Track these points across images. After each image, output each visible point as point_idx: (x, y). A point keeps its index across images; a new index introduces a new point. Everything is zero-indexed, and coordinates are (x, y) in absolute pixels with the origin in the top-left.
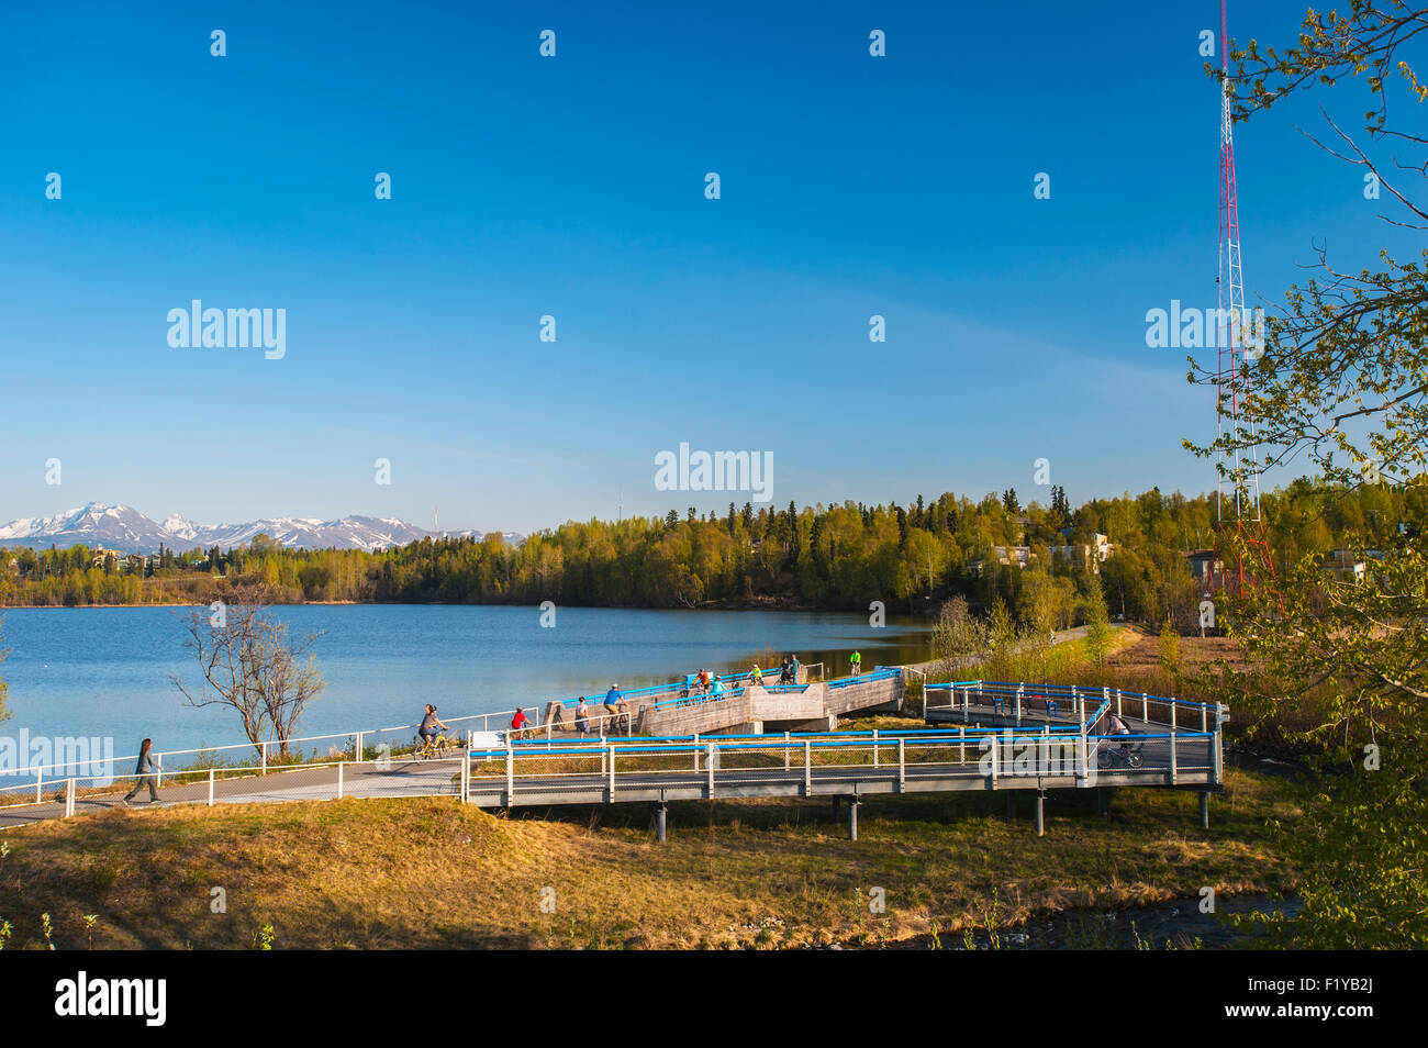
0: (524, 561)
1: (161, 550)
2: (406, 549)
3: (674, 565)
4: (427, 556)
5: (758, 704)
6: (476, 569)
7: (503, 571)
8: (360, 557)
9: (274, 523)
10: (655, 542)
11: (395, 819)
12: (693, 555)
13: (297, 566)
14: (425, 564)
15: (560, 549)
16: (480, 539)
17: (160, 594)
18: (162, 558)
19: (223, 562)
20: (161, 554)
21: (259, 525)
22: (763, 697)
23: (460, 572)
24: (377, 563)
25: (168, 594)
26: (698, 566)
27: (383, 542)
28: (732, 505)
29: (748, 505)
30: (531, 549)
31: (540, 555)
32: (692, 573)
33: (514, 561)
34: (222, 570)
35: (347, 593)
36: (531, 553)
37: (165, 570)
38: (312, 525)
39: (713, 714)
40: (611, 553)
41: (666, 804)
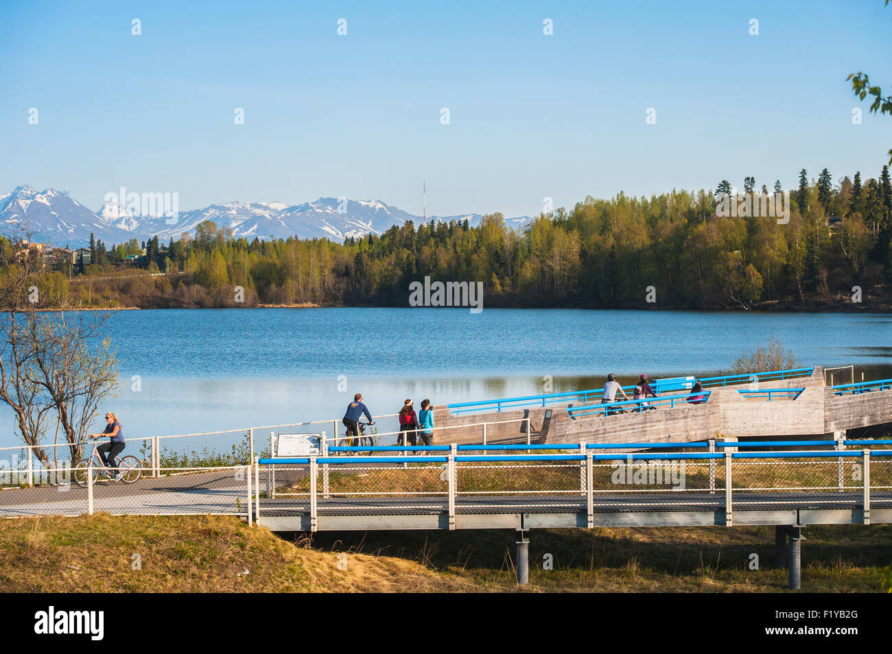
0: (529, 251)
1: (92, 242)
2: (383, 237)
3: (723, 252)
4: (408, 246)
5: (730, 414)
6: (468, 261)
7: (503, 264)
8: (326, 249)
9: (228, 209)
10: (699, 222)
11: (150, 541)
12: (749, 238)
13: (248, 261)
14: (405, 256)
15: (575, 234)
16: (474, 225)
17: (90, 295)
18: (93, 252)
19: (162, 256)
20: (92, 247)
21: (212, 211)
22: (737, 405)
23: (449, 267)
24: (347, 256)
25: (98, 296)
26: (755, 254)
27: (361, 230)
28: (804, 172)
29: (825, 172)
30: (538, 234)
31: (550, 243)
32: (748, 263)
33: (516, 250)
34: (162, 267)
35: (309, 294)
36: (538, 239)
37: (96, 266)
38: (275, 211)
39: (661, 426)
40: (642, 239)
41: (527, 534)
